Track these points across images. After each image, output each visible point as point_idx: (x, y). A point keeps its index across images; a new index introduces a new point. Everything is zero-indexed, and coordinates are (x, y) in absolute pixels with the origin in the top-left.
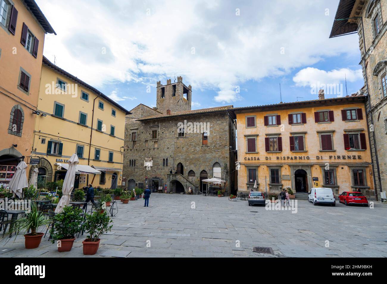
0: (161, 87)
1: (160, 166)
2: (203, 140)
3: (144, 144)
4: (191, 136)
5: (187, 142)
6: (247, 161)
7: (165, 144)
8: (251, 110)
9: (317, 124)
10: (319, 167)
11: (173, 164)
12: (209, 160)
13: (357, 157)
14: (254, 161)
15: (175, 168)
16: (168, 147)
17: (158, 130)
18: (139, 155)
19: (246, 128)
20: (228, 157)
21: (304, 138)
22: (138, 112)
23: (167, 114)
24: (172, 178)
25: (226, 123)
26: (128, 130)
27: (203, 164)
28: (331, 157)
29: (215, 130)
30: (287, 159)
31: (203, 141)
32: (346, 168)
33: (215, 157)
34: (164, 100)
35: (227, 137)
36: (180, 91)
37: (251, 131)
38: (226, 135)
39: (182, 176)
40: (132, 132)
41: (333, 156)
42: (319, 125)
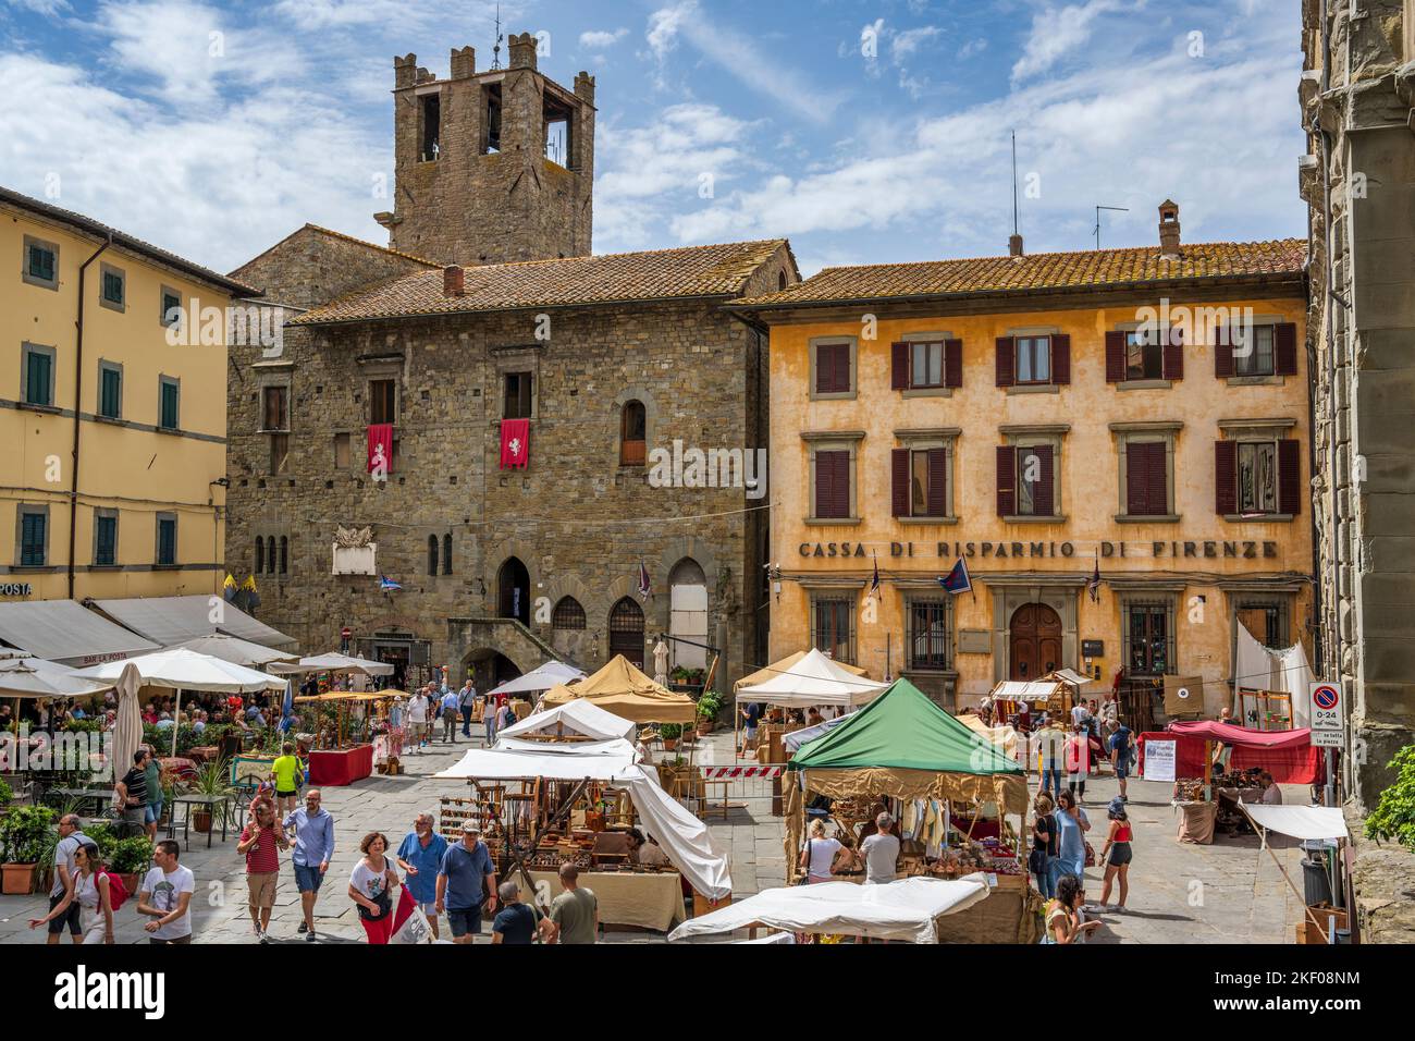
0: (418, 92)
1: (411, 571)
2: (624, 440)
3: (329, 452)
4: (568, 420)
5: (547, 449)
6: (811, 564)
7: (439, 456)
8: (834, 312)
9: (1112, 387)
10: (1110, 594)
11: (480, 564)
12: (651, 546)
13: (1260, 550)
14: (839, 564)
15: (487, 587)
16: (452, 472)
17: (400, 380)
18: (304, 513)
19: (812, 400)
20: (741, 533)
21: (1059, 454)
22: (296, 269)
23: (446, 289)
24: (473, 641)
25: (736, 354)
26: (243, 372)
27: (624, 567)
28: (1158, 548)
29: (680, 389)
30: (983, 555)
31: (622, 446)
32: (1216, 596)
33: (679, 533)
34: (435, 173)
35: (735, 431)
36: (523, 126)
37: (829, 415)
38: (733, 417)
39: (523, 632)
40: (264, 384)
41: (1169, 543)
42: (1120, 394)
